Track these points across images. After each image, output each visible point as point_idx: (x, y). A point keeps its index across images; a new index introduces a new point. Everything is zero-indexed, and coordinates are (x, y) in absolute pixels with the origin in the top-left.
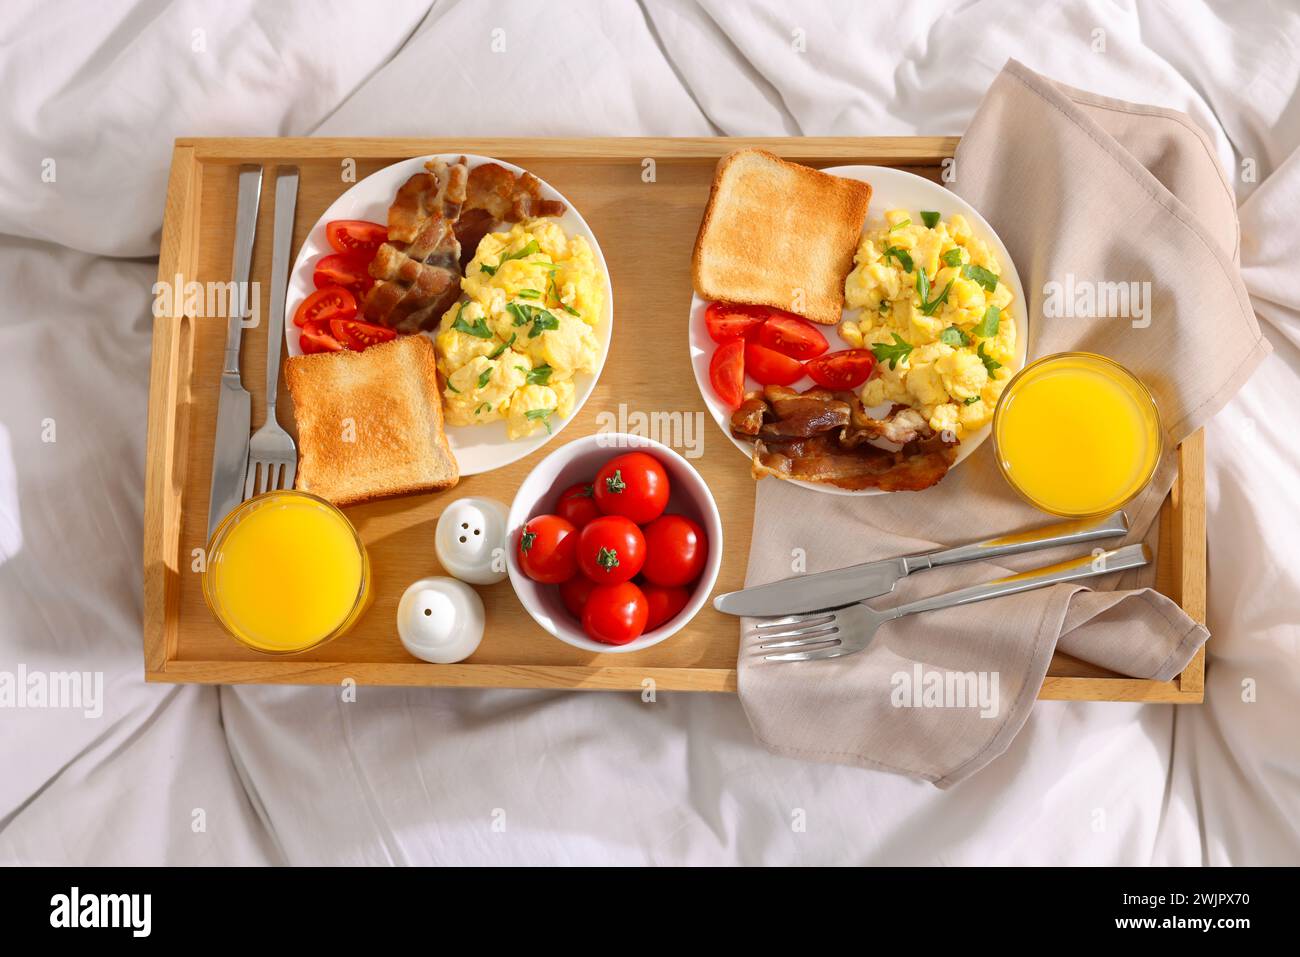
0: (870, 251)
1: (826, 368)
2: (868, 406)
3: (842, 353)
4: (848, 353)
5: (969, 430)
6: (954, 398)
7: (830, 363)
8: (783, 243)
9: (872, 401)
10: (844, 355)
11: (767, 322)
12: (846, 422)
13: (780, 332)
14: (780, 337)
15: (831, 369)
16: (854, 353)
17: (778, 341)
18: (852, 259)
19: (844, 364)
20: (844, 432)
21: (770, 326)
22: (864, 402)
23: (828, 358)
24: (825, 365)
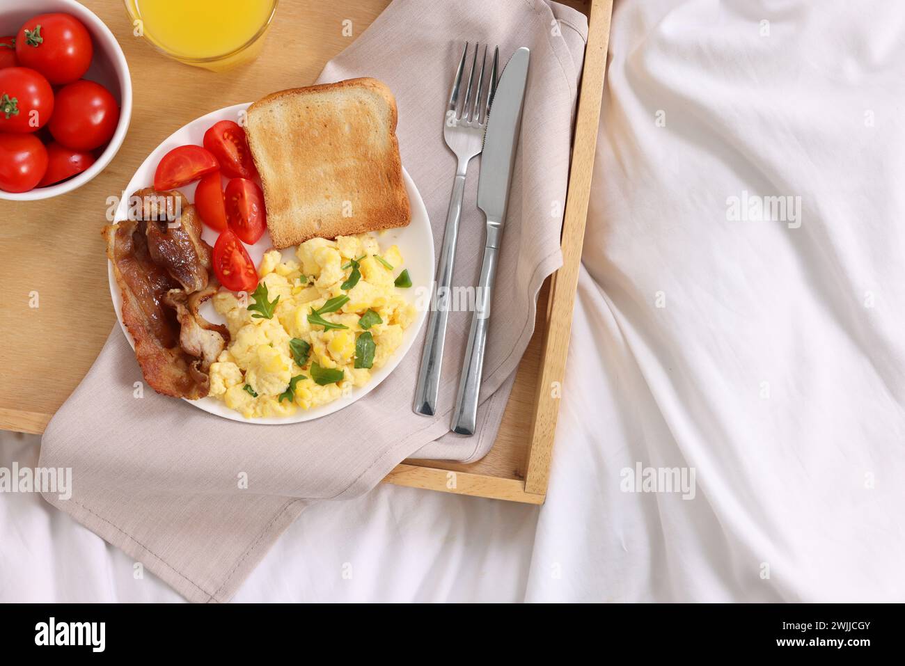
0: (351, 247)
1: (230, 248)
2: (213, 303)
3: (249, 262)
4: (250, 266)
5: (223, 400)
6: (246, 374)
7: (236, 252)
8: (324, 168)
9: (217, 304)
10: (248, 263)
11: (243, 180)
12: (187, 289)
13: (242, 196)
14: (238, 198)
15: (230, 254)
16: (251, 272)
17: (235, 199)
18: (338, 235)
19: (238, 264)
20: (177, 291)
21: (241, 183)
22: (214, 298)
23: (241, 249)
24: (233, 248)
